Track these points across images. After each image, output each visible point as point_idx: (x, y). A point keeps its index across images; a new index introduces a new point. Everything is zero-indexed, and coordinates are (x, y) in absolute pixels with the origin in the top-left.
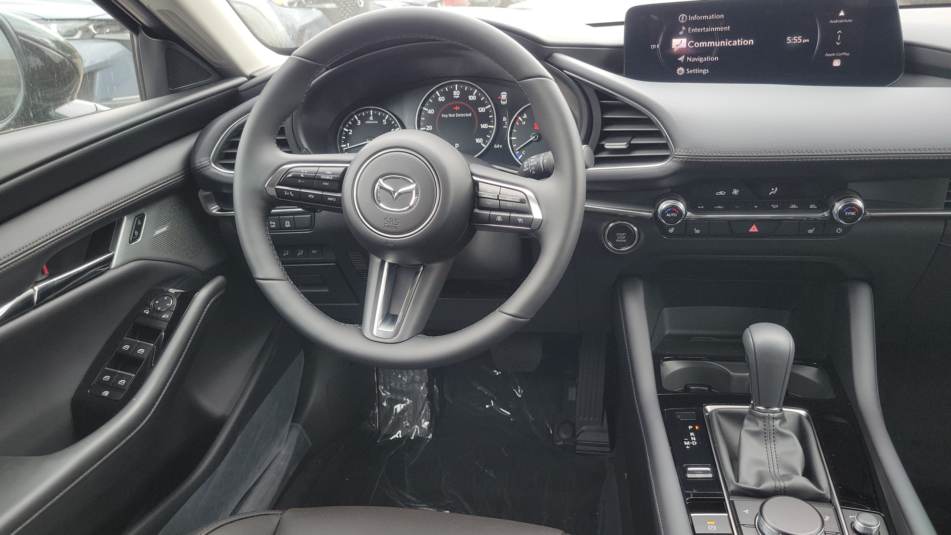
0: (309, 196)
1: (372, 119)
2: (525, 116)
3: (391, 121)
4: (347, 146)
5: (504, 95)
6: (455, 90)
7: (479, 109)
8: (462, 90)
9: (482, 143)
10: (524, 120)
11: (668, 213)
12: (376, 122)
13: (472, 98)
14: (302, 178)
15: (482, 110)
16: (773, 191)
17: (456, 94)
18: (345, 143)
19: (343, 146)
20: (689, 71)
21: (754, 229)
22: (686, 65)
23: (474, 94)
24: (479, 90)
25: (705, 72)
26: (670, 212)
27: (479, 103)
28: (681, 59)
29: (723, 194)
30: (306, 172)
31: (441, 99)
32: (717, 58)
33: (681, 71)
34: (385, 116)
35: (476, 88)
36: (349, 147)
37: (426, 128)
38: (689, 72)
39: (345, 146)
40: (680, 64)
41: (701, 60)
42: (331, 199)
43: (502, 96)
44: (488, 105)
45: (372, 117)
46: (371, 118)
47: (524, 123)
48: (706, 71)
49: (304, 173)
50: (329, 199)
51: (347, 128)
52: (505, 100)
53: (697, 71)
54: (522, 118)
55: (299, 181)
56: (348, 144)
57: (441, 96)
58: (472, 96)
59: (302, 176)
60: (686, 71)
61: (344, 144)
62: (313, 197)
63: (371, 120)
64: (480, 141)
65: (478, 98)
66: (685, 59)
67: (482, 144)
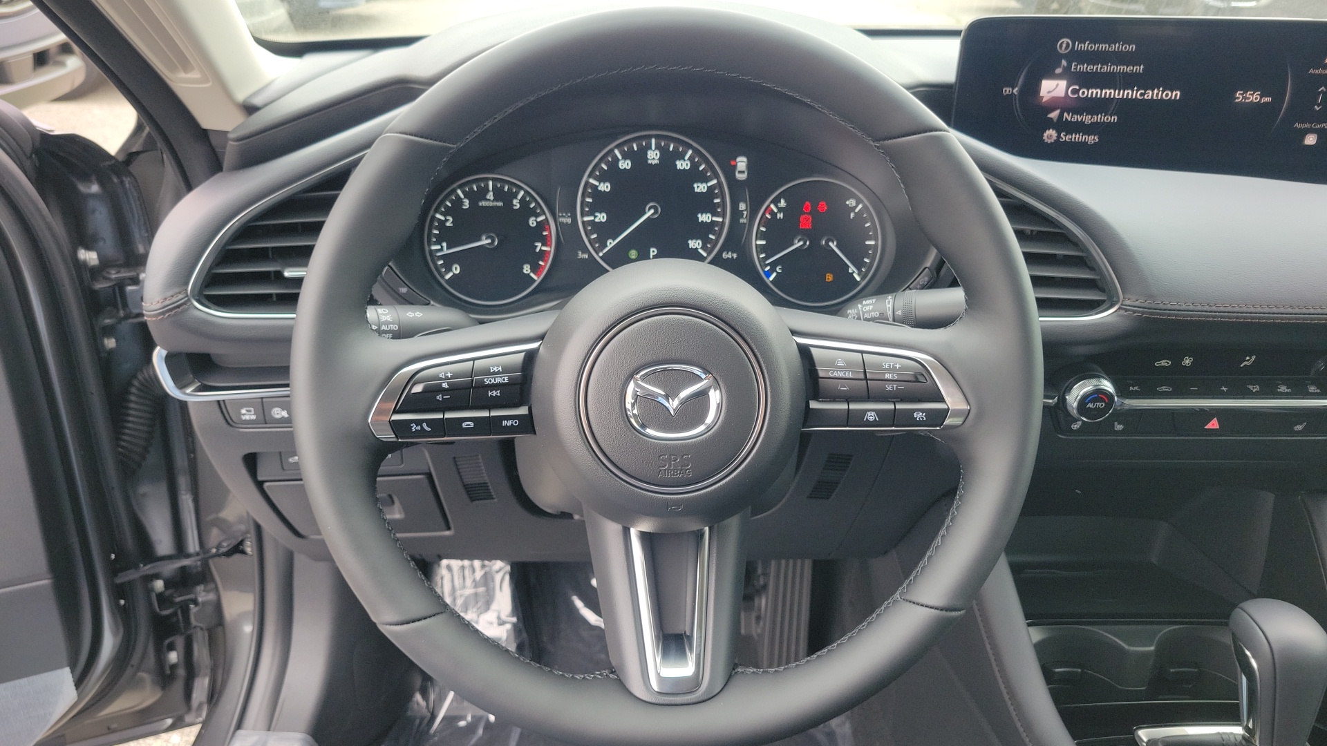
0: (464, 425)
1: (492, 198)
2: (783, 204)
3: (529, 203)
4: (441, 250)
5: (742, 163)
6: (651, 148)
7: (695, 185)
8: (663, 150)
9: (701, 248)
10: (780, 210)
11: (1090, 401)
12: (500, 204)
13: (683, 165)
14: (445, 390)
15: (700, 188)
16: (1248, 360)
17: (653, 156)
18: (438, 243)
19: (434, 248)
20: (1066, 136)
21: (1214, 424)
22: (1061, 126)
23: (687, 158)
24: (695, 150)
25: (1092, 139)
26: (1093, 401)
27: (695, 175)
28: (1054, 115)
29: (1166, 365)
30: (449, 375)
31: (625, 165)
32: (1115, 119)
33: (1050, 135)
34: (517, 193)
35: (690, 146)
36: (446, 251)
37: (595, 217)
38: (1065, 138)
39: (439, 247)
40: (1051, 124)
41: (1087, 119)
42: (509, 423)
43: (739, 164)
44: (711, 180)
45: (491, 193)
46: (490, 196)
47: (780, 216)
48: (1094, 139)
49: (447, 378)
50: (505, 423)
51: (442, 214)
52: (743, 172)
53: (1077, 137)
54: (777, 207)
55: (439, 397)
56: (444, 244)
57: (625, 158)
58: (682, 162)
59: (445, 385)
60: (1059, 137)
61: (436, 243)
62: (472, 424)
63: (489, 200)
64: (696, 246)
65: (695, 165)
66: (1061, 115)
67: (700, 251)
